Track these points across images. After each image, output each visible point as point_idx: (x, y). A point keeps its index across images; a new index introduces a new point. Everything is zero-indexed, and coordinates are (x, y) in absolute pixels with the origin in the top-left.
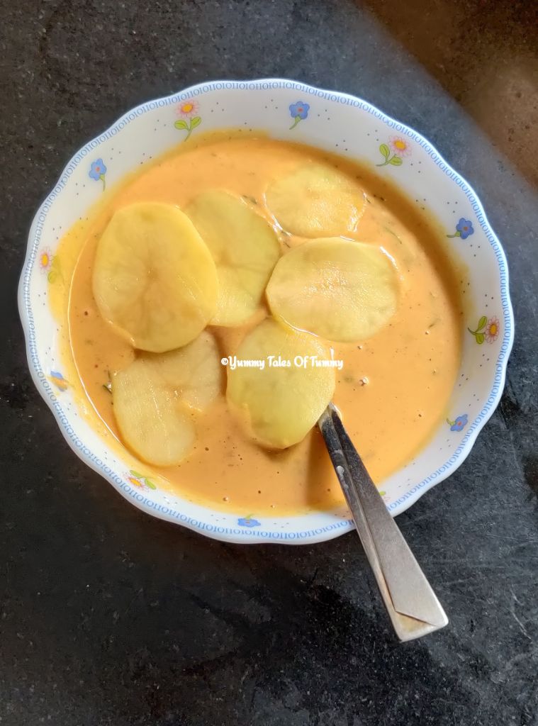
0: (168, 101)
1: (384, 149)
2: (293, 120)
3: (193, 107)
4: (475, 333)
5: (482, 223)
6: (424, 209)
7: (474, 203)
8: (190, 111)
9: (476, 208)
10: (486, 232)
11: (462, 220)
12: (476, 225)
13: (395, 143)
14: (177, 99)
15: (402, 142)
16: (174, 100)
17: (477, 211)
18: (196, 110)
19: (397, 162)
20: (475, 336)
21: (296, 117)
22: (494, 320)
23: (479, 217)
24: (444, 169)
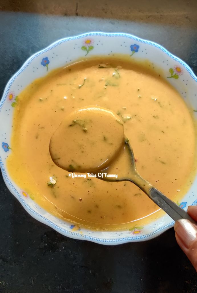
0: (3, 101)
1: (84, 48)
2: (46, 67)
3: (12, 95)
4: (172, 77)
5: (140, 41)
6: (114, 55)
7: (130, 37)
8: (13, 97)
9: (133, 38)
10: (144, 42)
11: (132, 46)
12: (138, 44)
13: (86, 43)
14: (6, 97)
15: (88, 40)
16: (5, 98)
17: (134, 39)
18: (14, 95)
19: (91, 48)
20: (173, 78)
21: (46, 65)
22: (175, 67)
23: (137, 40)
24: (111, 36)
